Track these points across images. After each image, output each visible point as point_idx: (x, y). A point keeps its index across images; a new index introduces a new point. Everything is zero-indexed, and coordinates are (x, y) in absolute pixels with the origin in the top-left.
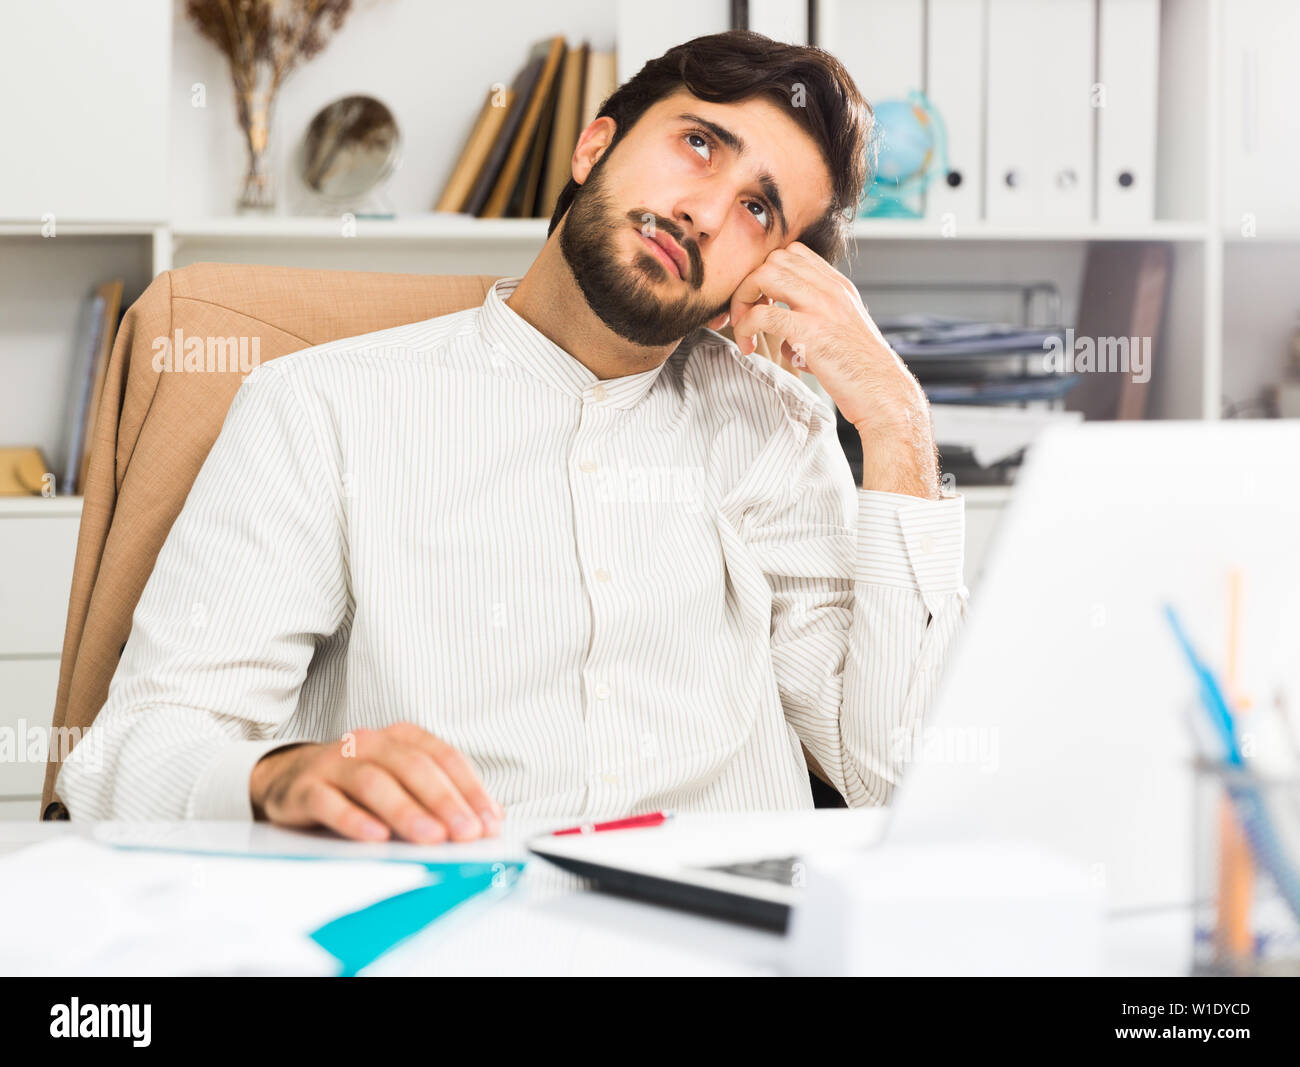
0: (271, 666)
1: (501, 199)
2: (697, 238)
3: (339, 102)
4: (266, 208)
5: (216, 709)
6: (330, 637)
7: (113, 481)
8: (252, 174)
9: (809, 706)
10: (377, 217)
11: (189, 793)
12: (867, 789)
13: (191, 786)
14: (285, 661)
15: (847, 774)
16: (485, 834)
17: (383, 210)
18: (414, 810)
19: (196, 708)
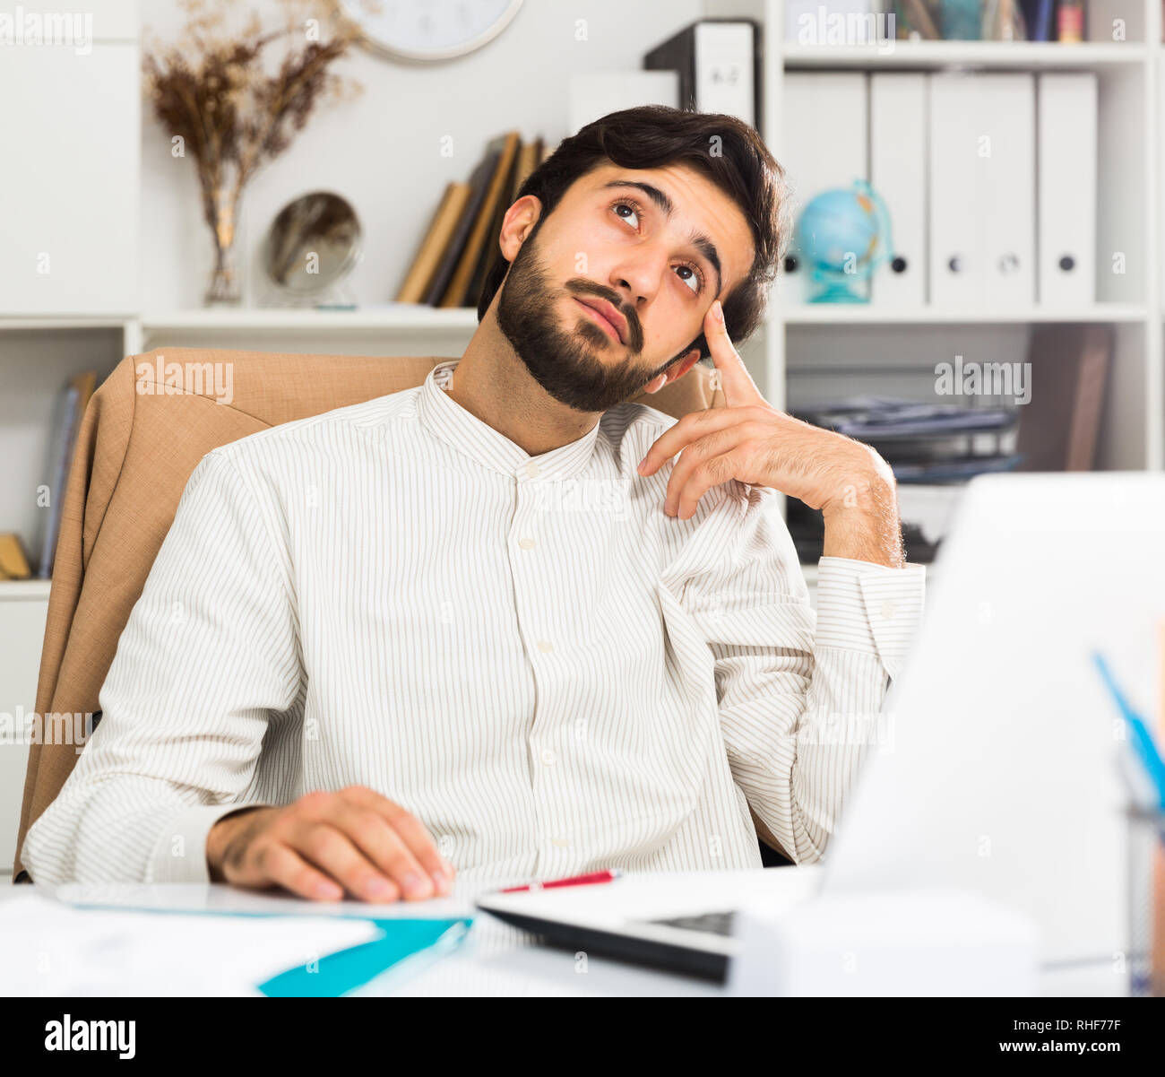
0: (227, 740)
1: (459, 290)
2: (634, 303)
3: (301, 200)
4: (233, 301)
5: (174, 779)
6: (286, 712)
7: (80, 560)
8: (219, 268)
9: (760, 765)
10: (339, 308)
11: (147, 858)
12: (813, 842)
13: (150, 851)
14: (241, 734)
15: (797, 834)
16: (436, 893)
17: (344, 301)
18: (367, 870)
19: (154, 778)
